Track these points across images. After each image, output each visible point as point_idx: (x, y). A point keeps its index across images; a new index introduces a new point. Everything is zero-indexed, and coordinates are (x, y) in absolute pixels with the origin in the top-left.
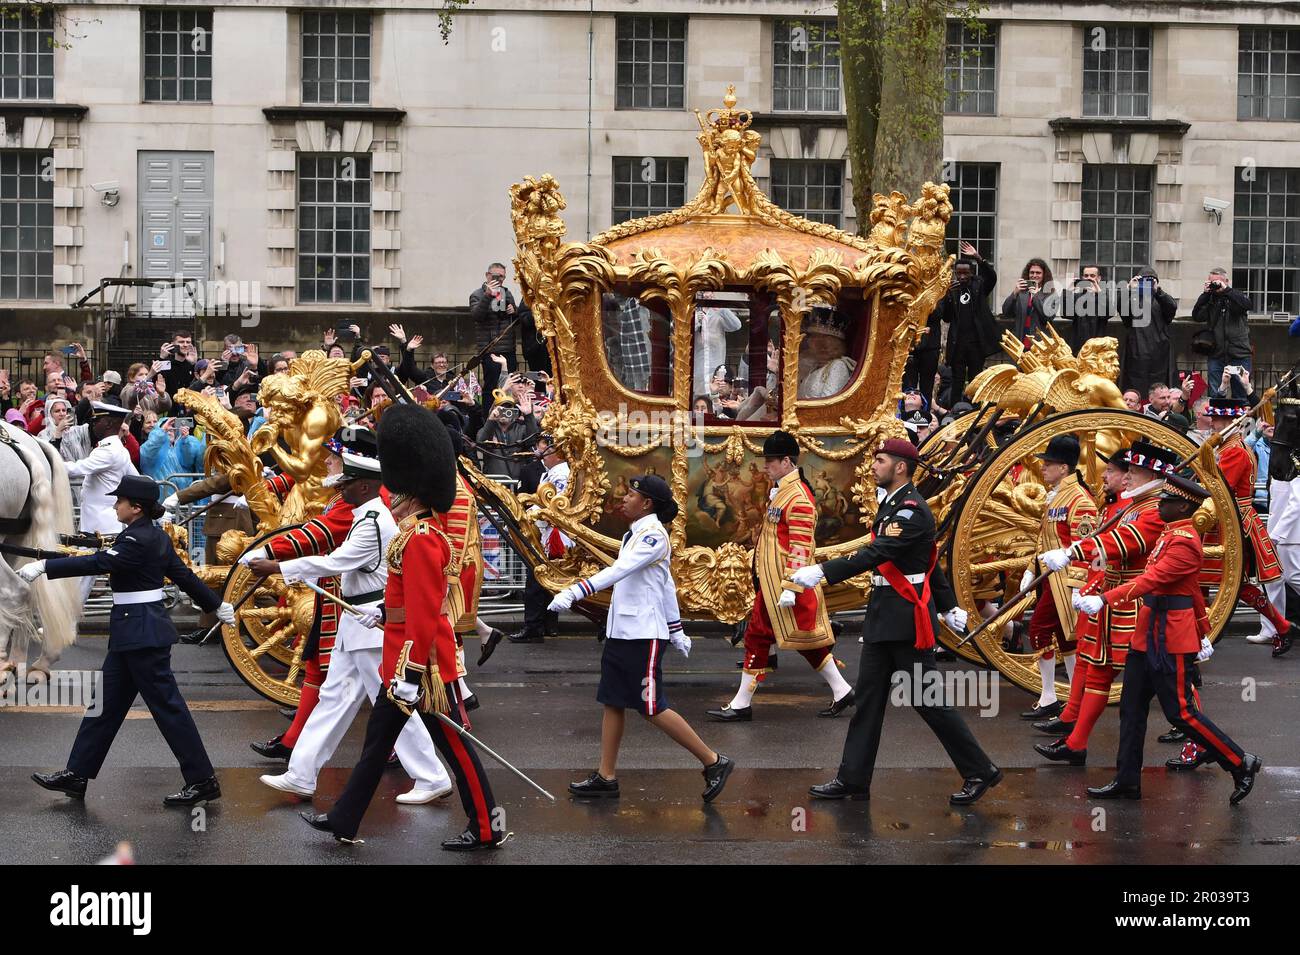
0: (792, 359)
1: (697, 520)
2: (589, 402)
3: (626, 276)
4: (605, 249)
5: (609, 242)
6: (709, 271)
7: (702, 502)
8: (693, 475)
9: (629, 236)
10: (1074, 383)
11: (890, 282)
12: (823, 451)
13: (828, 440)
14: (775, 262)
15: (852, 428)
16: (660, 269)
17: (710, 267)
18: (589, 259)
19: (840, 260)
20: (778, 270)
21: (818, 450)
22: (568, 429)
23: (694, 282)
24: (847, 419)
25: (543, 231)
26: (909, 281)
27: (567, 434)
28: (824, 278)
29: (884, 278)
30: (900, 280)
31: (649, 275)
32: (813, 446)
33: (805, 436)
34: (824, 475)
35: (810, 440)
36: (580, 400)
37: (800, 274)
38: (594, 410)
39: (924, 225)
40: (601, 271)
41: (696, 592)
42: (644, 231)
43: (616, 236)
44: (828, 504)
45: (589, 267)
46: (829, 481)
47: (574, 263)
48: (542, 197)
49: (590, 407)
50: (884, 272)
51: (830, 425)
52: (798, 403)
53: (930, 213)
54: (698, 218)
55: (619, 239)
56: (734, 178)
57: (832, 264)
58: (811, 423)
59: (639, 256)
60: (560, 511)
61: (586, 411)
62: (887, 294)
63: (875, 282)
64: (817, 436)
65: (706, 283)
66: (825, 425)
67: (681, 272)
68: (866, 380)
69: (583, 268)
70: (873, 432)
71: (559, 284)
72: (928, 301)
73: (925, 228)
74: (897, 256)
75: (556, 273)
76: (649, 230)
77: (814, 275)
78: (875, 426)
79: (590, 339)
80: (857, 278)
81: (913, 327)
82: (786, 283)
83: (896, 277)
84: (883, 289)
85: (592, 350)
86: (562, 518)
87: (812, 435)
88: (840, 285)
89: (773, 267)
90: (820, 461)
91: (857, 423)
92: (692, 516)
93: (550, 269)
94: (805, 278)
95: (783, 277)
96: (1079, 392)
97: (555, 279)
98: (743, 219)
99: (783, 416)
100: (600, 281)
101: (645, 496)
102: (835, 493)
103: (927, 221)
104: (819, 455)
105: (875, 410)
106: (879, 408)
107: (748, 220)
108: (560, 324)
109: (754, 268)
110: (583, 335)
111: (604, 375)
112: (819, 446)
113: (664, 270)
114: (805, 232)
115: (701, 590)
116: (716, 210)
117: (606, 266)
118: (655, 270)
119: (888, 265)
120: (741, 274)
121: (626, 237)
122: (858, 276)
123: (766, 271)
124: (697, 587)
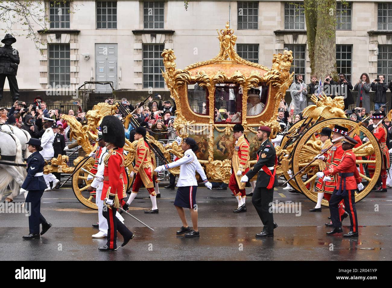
0: (245, 104)
2: (184, 117)
3: (194, 79)
4: (188, 71)
5: (190, 69)
6: (219, 77)
7: (218, 147)
8: (215, 139)
9: (196, 67)
10: (330, 110)
11: (274, 80)
12: (255, 131)
14: (239, 74)
16: (204, 77)
17: (219, 76)
18: (183, 74)
19: (259, 74)
20: (240, 77)
21: (253, 131)
22: (177, 125)
23: (214, 81)
24: (262, 122)
25: (169, 66)
26: (280, 80)
27: (177, 127)
28: (254, 79)
29: (272, 79)
30: (277, 79)
31: (201, 79)
32: (251, 130)
33: (249, 127)
34: (255, 138)
35: (251, 128)
36: (181, 117)
37: (247, 78)
38: (185, 120)
39: (284, 63)
40: (187, 78)
41: (217, 174)
42: (201, 66)
43: (192, 67)
44: (256, 147)
45: (183, 77)
46: (256, 140)
47: (179, 76)
48: (169, 56)
49: (184, 119)
50: (272, 77)
51: (257, 123)
52: (247, 117)
53: (286, 59)
54: (218, 62)
55: (193, 68)
56: (229, 49)
57: (256, 75)
58: (251, 123)
59: (198, 73)
60: (175, 150)
61: (183, 120)
62: (273, 84)
63: (269, 80)
64: (253, 127)
65: (218, 81)
66: (255, 123)
67: (211, 78)
68: (267, 110)
69: (181, 77)
70: (270, 126)
71: (174, 82)
72: (286, 86)
73: (285, 64)
74: (276, 72)
75: (173, 78)
76: (202, 65)
77: (251, 78)
78: (270, 124)
79: (184, 98)
80: (264, 79)
81: (281, 94)
82: (242, 81)
83: (276, 79)
84: (272, 82)
85: (184, 101)
86: (176, 152)
87: (251, 126)
88: (259, 81)
89: (238, 76)
90: (254, 134)
91: (265, 123)
92: (216, 151)
93: (171, 77)
94: (248, 79)
95: (241, 79)
96: (332, 113)
97: (173, 80)
98: (231, 62)
99: (242, 121)
100: (187, 81)
101: (188, 144)
102: (259, 144)
103: (285, 62)
104: (253, 133)
105: (270, 119)
106: (271, 118)
107: (233, 62)
108: (175, 94)
109: (233, 76)
110: (182, 97)
111: (188, 109)
112: (253, 130)
113: (205, 77)
114: (250, 65)
116: (223, 59)
117: (188, 76)
118: (203, 77)
119: (273, 75)
120: (229, 78)
121: (195, 67)
122: (264, 78)
123: (236, 77)
124: (217, 173)
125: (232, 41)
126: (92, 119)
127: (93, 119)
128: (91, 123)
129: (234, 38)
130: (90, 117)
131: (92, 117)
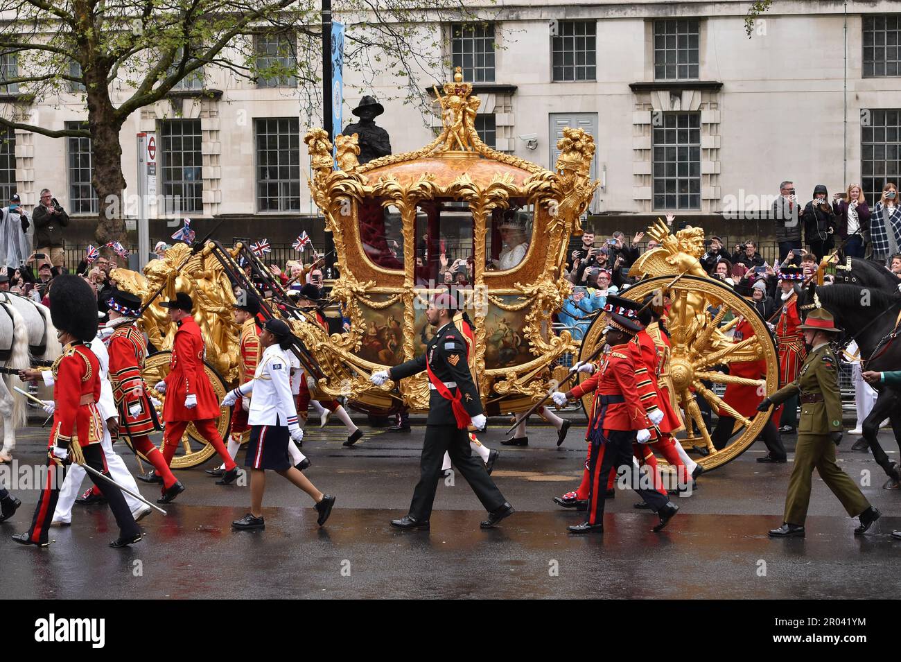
0: (480, 245)
1: (420, 349)
2: (351, 273)
3: (370, 192)
4: (360, 175)
5: (368, 170)
6: (420, 188)
7: (424, 337)
8: (418, 321)
9: (383, 166)
10: (667, 259)
11: (543, 193)
12: (503, 305)
13: (507, 298)
14: (464, 180)
15: (521, 290)
16: (388, 187)
17: (421, 186)
18: (346, 182)
19: (512, 179)
20: (466, 187)
21: (499, 304)
22: (337, 291)
23: (412, 195)
24: (518, 284)
25: (318, 164)
26: (554, 193)
27: (336, 294)
28: (496, 192)
29: (539, 191)
30: (549, 191)
31: (384, 191)
32: (495, 302)
33: (490, 295)
34: (504, 321)
35: (493, 298)
36: (346, 272)
37: (482, 189)
38: (354, 279)
39: (565, 155)
40: (354, 190)
41: (421, 397)
42: (394, 163)
43: (373, 166)
44: (507, 339)
45: (347, 187)
46: (507, 324)
47: (338, 185)
48: (316, 142)
49: (351, 277)
50: (538, 187)
51: (508, 288)
52: (485, 274)
53: (568, 148)
54: (436, 153)
55: (376, 168)
56: (459, 127)
57: (500, 181)
58: (494, 286)
59: (380, 180)
60: (335, 344)
61: (349, 279)
62: (542, 201)
63: (532, 194)
64: (499, 295)
65: (420, 196)
66: (504, 288)
67: (403, 189)
68: (530, 258)
69: (342, 188)
70: (535, 292)
71: (329, 198)
72: (567, 206)
73: (566, 158)
74: (546, 176)
75: (326, 191)
76: (398, 162)
77: (490, 190)
78: (536, 288)
79: (352, 233)
80: (522, 191)
81: (560, 223)
82: (470, 195)
83: (546, 190)
84: (540, 198)
85: (353, 239)
86: (335, 348)
87: (494, 294)
88: (507, 196)
89: (462, 185)
90: (502, 311)
91: (526, 286)
92: (419, 347)
93: (322, 188)
94: (484, 191)
95: (468, 191)
96: (671, 265)
97: (326, 195)
98: (464, 153)
99: (475, 282)
100: (356, 196)
101: (271, 333)
102: (512, 332)
103: (568, 152)
104: (499, 307)
105: (537, 278)
106: (540, 276)
107: (468, 154)
108: (332, 223)
109: (451, 185)
110: (347, 230)
111: (360, 256)
112: (500, 302)
113: (391, 188)
114: (501, 162)
115: (424, 396)
116: (447, 148)
117: (359, 185)
118: (386, 188)
119: (539, 182)
120: (444, 189)
121: (379, 167)
122: (522, 190)
123: (457, 187)
124: (421, 394)
125: (468, 108)
126: (154, 277)
127: (158, 278)
128: (153, 286)
129: (474, 103)
130: (150, 274)
131: (154, 273)
